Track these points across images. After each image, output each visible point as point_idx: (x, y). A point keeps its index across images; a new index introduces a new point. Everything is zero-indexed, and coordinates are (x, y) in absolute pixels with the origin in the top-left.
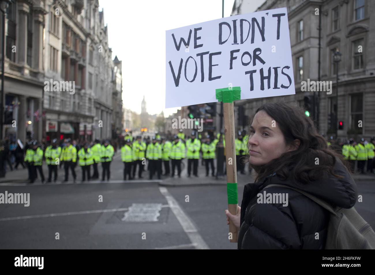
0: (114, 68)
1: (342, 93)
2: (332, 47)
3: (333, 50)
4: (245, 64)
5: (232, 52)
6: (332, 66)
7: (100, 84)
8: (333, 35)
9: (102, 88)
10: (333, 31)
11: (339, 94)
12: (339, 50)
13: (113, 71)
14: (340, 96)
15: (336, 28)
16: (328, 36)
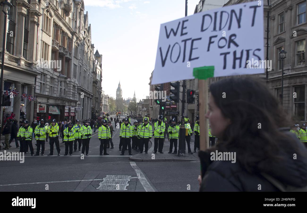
0: (95, 61)
1: (287, 85)
2: (279, 46)
3: (280, 49)
4: (220, 47)
5: (211, 38)
6: (279, 62)
7: (83, 74)
8: (279, 36)
9: (84, 77)
10: (279, 33)
11: (284, 86)
12: (284, 49)
13: (94, 64)
14: (285, 87)
15: (281, 30)
16: (274, 37)
